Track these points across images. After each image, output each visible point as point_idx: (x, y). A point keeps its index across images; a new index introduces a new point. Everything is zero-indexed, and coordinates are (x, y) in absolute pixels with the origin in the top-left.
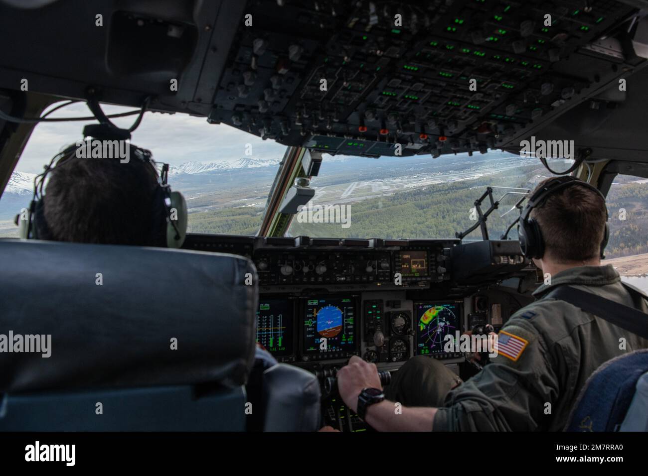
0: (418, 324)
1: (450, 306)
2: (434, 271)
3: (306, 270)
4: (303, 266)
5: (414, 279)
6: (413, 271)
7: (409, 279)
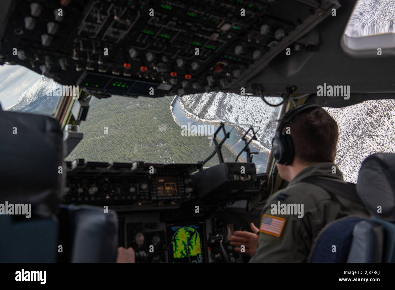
0: (171, 242)
1: (195, 226)
2: (183, 192)
3: (80, 190)
4: (78, 188)
5: (168, 198)
6: (167, 192)
7: (164, 198)
